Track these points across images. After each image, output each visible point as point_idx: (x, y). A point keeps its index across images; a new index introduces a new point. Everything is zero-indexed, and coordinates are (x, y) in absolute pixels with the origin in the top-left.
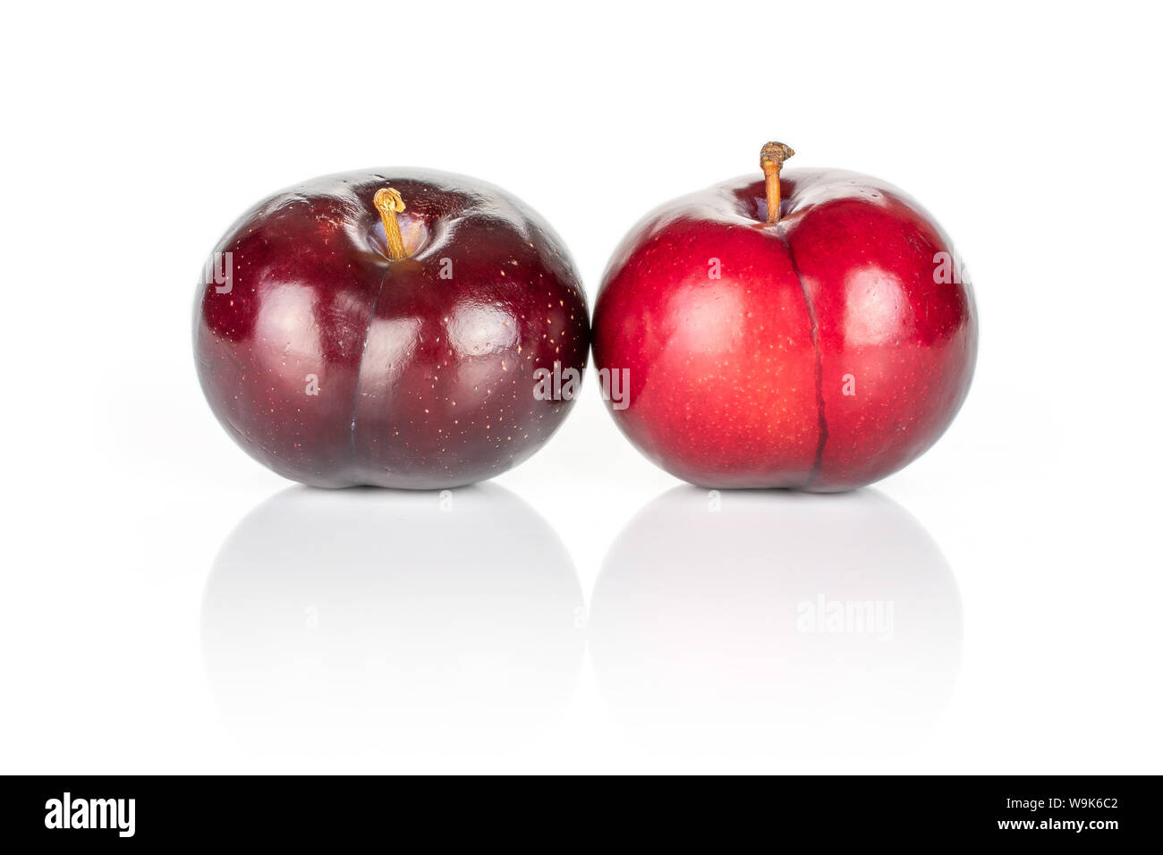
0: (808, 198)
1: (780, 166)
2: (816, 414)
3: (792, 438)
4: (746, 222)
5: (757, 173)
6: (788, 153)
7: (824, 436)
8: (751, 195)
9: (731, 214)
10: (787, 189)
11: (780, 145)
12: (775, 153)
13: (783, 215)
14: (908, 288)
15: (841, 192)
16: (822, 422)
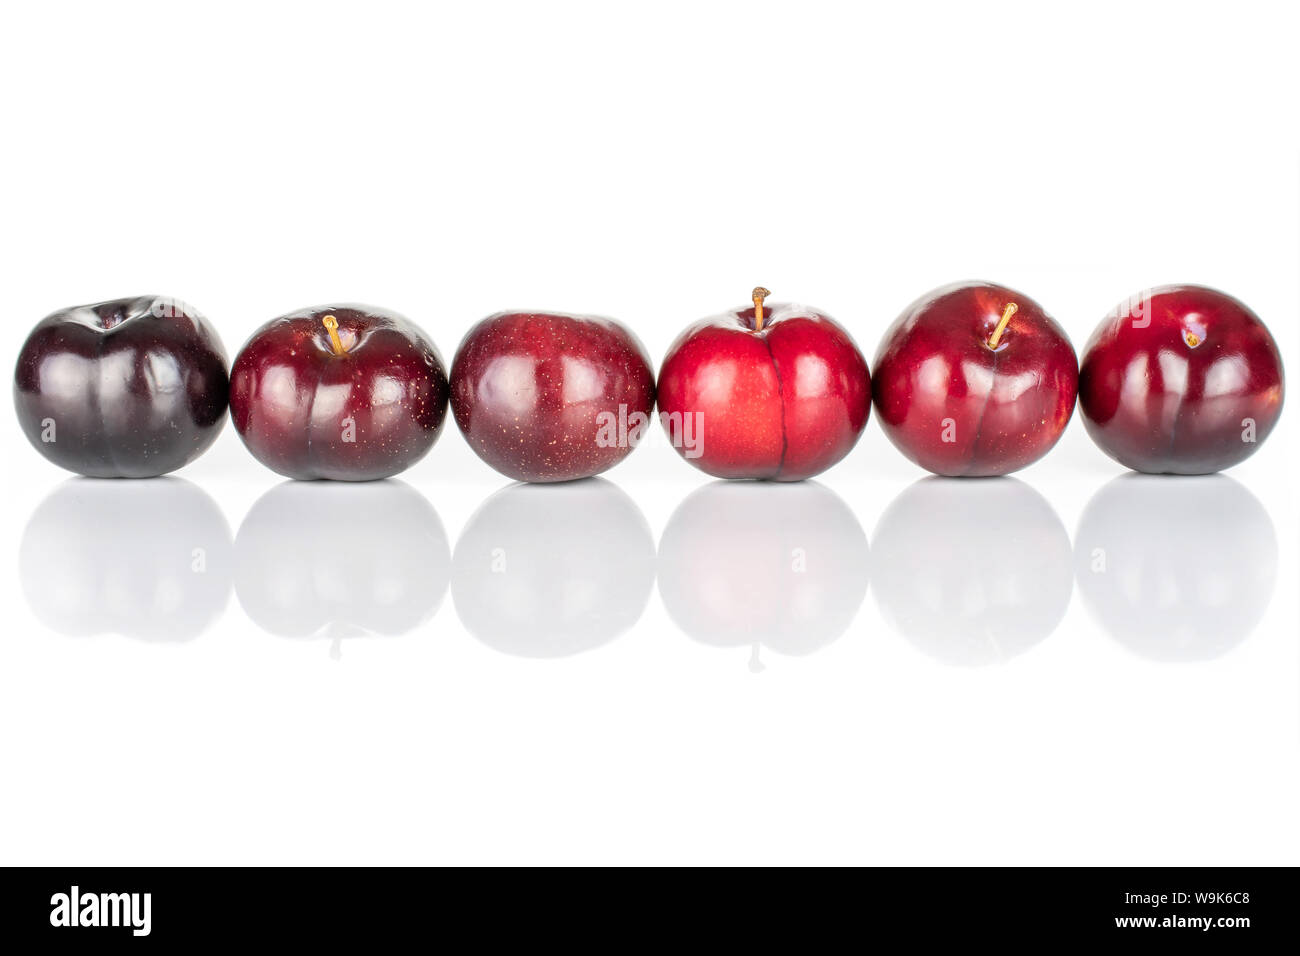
0: (777, 318)
1: (763, 300)
2: (781, 435)
3: (767, 447)
4: (744, 330)
5: (751, 304)
6: (767, 293)
7: (786, 446)
8: (747, 316)
9: (735, 325)
10: (767, 312)
11: (763, 289)
12: (760, 293)
13: (764, 327)
14: (831, 367)
15: (795, 314)
16: (785, 438)
